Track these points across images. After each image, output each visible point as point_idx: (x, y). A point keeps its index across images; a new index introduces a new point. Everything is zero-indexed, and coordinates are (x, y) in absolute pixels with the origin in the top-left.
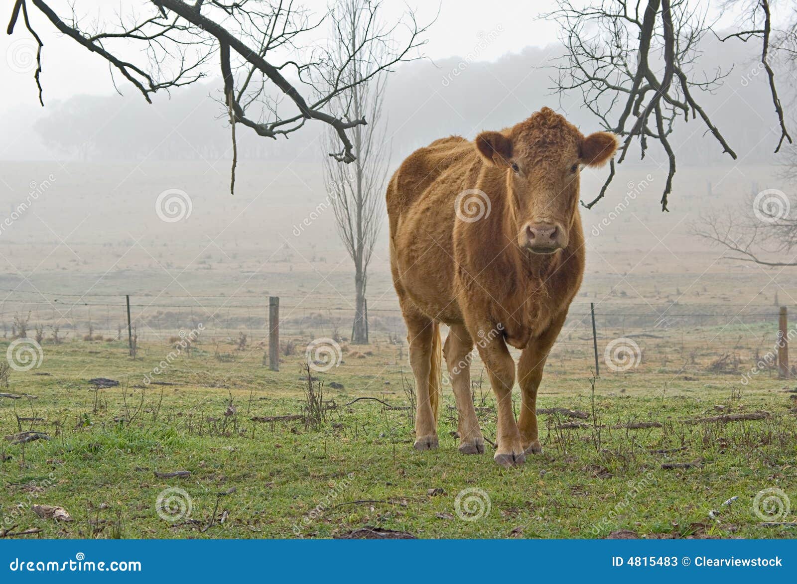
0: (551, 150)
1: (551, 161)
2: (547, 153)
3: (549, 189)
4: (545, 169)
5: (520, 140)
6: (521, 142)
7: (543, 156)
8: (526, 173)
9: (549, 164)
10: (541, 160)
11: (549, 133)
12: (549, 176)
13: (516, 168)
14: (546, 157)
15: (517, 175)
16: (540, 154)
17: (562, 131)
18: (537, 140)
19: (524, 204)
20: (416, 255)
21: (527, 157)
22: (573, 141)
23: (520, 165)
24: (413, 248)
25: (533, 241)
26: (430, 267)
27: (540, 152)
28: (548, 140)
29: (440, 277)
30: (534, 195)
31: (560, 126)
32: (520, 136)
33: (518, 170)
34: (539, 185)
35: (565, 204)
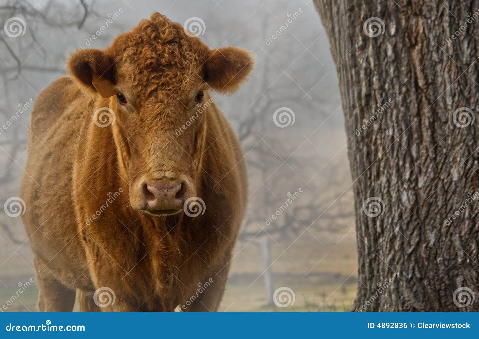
0: (168, 75)
1: (170, 90)
2: (163, 80)
3: (169, 130)
4: (162, 102)
5: (125, 61)
6: (127, 64)
7: (157, 84)
8: (137, 106)
9: (168, 95)
10: (156, 90)
11: (164, 51)
12: (168, 111)
13: (122, 99)
14: (163, 84)
15: (123, 108)
16: (153, 81)
17: (181, 46)
18: (149, 61)
19: (137, 151)
20: (40, 213)
21: (137, 86)
22: (195, 59)
23: (128, 95)
24: (37, 203)
25: (152, 203)
26: (55, 228)
27: (153, 78)
28: (163, 61)
29: (68, 240)
30: (150, 137)
31: (177, 40)
32: (125, 55)
33: (126, 102)
34: (156, 125)
35: (190, 145)
